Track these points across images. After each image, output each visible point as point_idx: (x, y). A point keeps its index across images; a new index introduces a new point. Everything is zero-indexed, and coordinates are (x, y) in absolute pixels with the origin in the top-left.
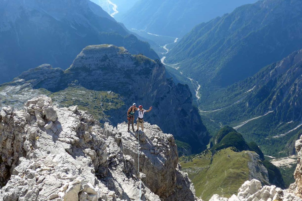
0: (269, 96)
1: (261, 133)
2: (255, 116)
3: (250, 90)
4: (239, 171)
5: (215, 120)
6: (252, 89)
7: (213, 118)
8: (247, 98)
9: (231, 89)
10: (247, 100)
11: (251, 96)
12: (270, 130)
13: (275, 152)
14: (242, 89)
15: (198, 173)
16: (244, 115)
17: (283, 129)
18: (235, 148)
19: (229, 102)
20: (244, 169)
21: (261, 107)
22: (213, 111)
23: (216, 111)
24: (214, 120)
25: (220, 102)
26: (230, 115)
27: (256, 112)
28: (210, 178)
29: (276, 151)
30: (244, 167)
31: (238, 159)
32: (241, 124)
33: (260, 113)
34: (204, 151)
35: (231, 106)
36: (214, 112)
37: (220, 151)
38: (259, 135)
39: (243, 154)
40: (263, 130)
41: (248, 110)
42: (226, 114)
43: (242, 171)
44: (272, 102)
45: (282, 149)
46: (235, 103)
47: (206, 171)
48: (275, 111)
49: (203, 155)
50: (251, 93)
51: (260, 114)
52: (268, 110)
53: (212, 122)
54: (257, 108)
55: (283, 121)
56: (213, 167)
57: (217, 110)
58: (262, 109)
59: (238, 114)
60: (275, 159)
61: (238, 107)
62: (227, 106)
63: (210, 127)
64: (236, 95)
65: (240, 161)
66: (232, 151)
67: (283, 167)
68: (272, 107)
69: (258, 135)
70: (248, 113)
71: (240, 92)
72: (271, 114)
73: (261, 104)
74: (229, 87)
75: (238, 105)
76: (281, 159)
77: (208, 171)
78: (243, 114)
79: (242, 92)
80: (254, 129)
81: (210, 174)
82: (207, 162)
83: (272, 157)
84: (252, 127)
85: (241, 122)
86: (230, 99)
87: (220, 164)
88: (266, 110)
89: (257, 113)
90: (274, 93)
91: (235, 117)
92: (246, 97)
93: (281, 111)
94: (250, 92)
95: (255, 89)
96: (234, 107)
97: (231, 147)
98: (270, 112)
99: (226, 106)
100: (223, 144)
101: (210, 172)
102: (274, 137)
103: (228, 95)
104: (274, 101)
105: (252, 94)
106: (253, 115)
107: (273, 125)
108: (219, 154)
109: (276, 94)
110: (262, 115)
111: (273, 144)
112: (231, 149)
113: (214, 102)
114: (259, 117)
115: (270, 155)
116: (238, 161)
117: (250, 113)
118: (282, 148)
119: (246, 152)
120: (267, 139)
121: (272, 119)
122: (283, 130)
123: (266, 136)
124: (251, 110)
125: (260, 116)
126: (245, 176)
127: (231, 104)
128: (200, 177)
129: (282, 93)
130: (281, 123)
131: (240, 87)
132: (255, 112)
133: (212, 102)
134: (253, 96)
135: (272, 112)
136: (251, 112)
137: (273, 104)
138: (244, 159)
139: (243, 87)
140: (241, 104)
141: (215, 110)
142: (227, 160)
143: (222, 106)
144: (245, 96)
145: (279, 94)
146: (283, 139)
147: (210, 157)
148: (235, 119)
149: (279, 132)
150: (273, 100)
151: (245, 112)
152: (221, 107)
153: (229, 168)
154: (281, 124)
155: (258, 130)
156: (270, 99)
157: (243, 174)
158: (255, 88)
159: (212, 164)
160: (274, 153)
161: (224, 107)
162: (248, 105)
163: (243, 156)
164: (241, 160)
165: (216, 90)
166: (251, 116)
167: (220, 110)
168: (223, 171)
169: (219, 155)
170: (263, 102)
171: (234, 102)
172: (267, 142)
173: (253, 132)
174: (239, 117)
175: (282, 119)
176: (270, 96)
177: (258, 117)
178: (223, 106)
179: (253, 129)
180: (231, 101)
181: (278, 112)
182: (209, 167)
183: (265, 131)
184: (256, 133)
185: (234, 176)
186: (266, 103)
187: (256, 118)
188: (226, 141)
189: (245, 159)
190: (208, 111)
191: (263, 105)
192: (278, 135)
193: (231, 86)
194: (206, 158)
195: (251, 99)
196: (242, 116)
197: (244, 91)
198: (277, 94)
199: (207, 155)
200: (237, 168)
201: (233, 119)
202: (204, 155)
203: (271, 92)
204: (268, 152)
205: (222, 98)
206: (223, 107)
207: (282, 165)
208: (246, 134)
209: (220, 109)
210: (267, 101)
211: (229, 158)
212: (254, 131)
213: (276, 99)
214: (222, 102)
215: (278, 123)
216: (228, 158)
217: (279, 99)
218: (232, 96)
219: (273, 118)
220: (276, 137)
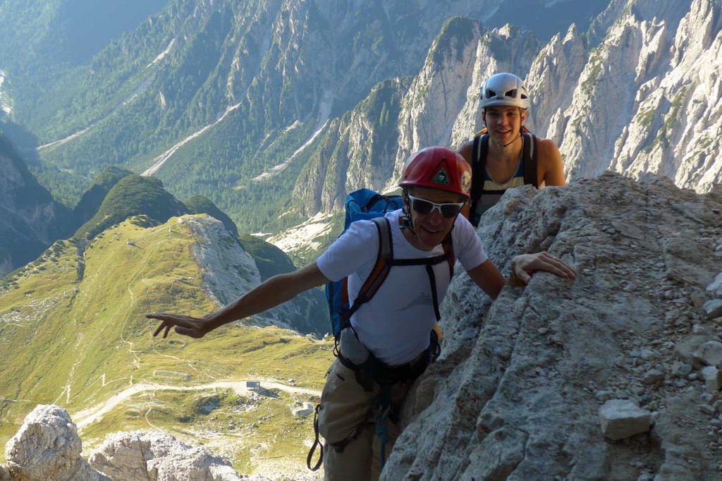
0: (219, 64)
1: (220, 176)
2: (191, 128)
3: (161, 57)
4: (169, 278)
5: (75, 167)
6: (167, 52)
7: (66, 162)
8: (158, 80)
9: (103, 64)
10: (158, 87)
11: (167, 73)
12: (242, 163)
13: (269, 219)
14: (137, 56)
15: (46, 317)
16: (161, 133)
17: (277, 151)
18: (144, 218)
19: (106, 102)
20: (183, 270)
21: (204, 102)
22: (63, 141)
23: (73, 139)
24: (71, 167)
25: (79, 108)
26: (118, 142)
27: (191, 118)
28: (84, 323)
29: (271, 214)
30: (183, 263)
31: (162, 245)
32: (155, 162)
33: (204, 117)
34: (51, 249)
35: (115, 114)
36: (67, 143)
37: (101, 237)
38: (215, 183)
39: (174, 227)
40: (224, 166)
41: (168, 117)
42: (103, 140)
43: (181, 278)
44: (230, 78)
45: (286, 205)
46: (125, 104)
47: (68, 307)
48: (246, 103)
49: (49, 262)
50: (167, 62)
51: (204, 121)
52: (226, 103)
53: (67, 174)
54: (193, 105)
55: (274, 126)
56: (88, 287)
57: (73, 136)
58: (208, 103)
59: (140, 133)
60: (271, 236)
61: (137, 114)
62: (103, 116)
63: (63, 190)
64: (124, 78)
65: (166, 250)
66: (138, 227)
67: (298, 251)
68: (235, 93)
69: (211, 182)
70: (169, 123)
71: (134, 65)
72: (235, 115)
73: (202, 91)
74: (95, 59)
75: (134, 106)
76: (287, 233)
77: (76, 303)
78: (156, 132)
79: (138, 65)
80: (197, 168)
81: (81, 310)
82: (66, 278)
83: (263, 235)
84: (190, 164)
85: (156, 157)
86: (107, 94)
87: (109, 273)
88: (218, 104)
89: (196, 121)
90: (231, 50)
91: (134, 147)
92: (153, 77)
93: (260, 99)
94: (162, 61)
95: (177, 52)
96: (125, 114)
97: (134, 217)
98: (232, 108)
99: (100, 119)
100: (106, 217)
101: (81, 303)
102: (259, 178)
103: (97, 84)
104: (237, 74)
105: (169, 65)
106: (186, 127)
107: (247, 145)
108: (99, 246)
109: (237, 52)
110: (211, 121)
111: (259, 198)
112: (135, 223)
113: (60, 113)
114: (203, 130)
115: (257, 230)
116: (161, 251)
117: (174, 123)
118: (284, 204)
119: (180, 220)
120: (239, 188)
121: (241, 126)
122: (278, 154)
123: (233, 180)
124: (178, 114)
125: (206, 128)
126: (192, 287)
127: (114, 108)
128: (53, 329)
129: (254, 47)
130: (268, 135)
131: (130, 50)
132: (188, 119)
133: (55, 112)
134: (173, 72)
135: (236, 106)
136: (179, 121)
137: (236, 83)
138: (178, 240)
139: (137, 52)
140: (142, 102)
141: (69, 138)
142: (129, 254)
143: (87, 119)
144: (150, 75)
145: (245, 52)
146: (284, 178)
147: (72, 261)
148: (134, 153)
149: (267, 163)
150: (231, 73)
151: (160, 123)
152: (86, 123)
153: (139, 278)
154: (269, 138)
155: (208, 167)
156: (224, 73)
157: (183, 285)
158: (173, 46)
159: (85, 281)
160: (266, 222)
161: (93, 121)
162: (163, 99)
163: (175, 234)
164: (169, 246)
165: (58, 77)
166: (180, 132)
167: (82, 135)
168: (122, 291)
169: (101, 248)
170: (207, 85)
171: (123, 100)
172: (240, 196)
173: (195, 177)
174: (147, 143)
175: (270, 123)
176: (223, 61)
177: (200, 133)
178: (90, 120)
179: (193, 169)
180: (110, 99)
181: (255, 104)
182: (77, 292)
183: (229, 168)
184: (204, 177)
185: (158, 295)
186: (215, 85)
187: (195, 135)
188: (116, 205)
189: (183, 241)
190: (47, 143)
191: (207, 92)
192: (267, 171)
193: (100, 54)
194: (60, 267)
195: (171, 81)
196: (153, 138)
197: (144, 62)
198: (241, 53)
199: (63, 257)
200: (165, 271)
201: (128, 154)
202: (54, 260)
203: (223, 50)
204: (249, 223)
205: (83, 95)
206: (90, 124)
207: (292, 249)
208: (177, 187)
209: (83, 132)
210: (217, 78)
211: (134, 249)
212: (200, 174)
213: (241, 69)
214: (84, 108)
215: (260, 135)
216: (129, 249)
217: (250, 65)
218: (111, 85)
219: (244, 124)
220: (264, 177)
